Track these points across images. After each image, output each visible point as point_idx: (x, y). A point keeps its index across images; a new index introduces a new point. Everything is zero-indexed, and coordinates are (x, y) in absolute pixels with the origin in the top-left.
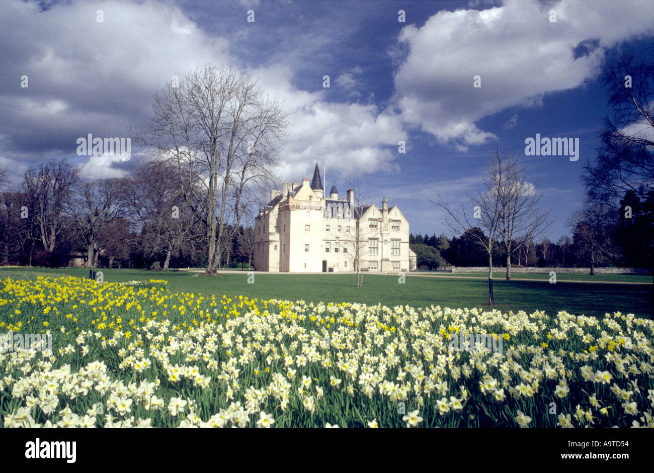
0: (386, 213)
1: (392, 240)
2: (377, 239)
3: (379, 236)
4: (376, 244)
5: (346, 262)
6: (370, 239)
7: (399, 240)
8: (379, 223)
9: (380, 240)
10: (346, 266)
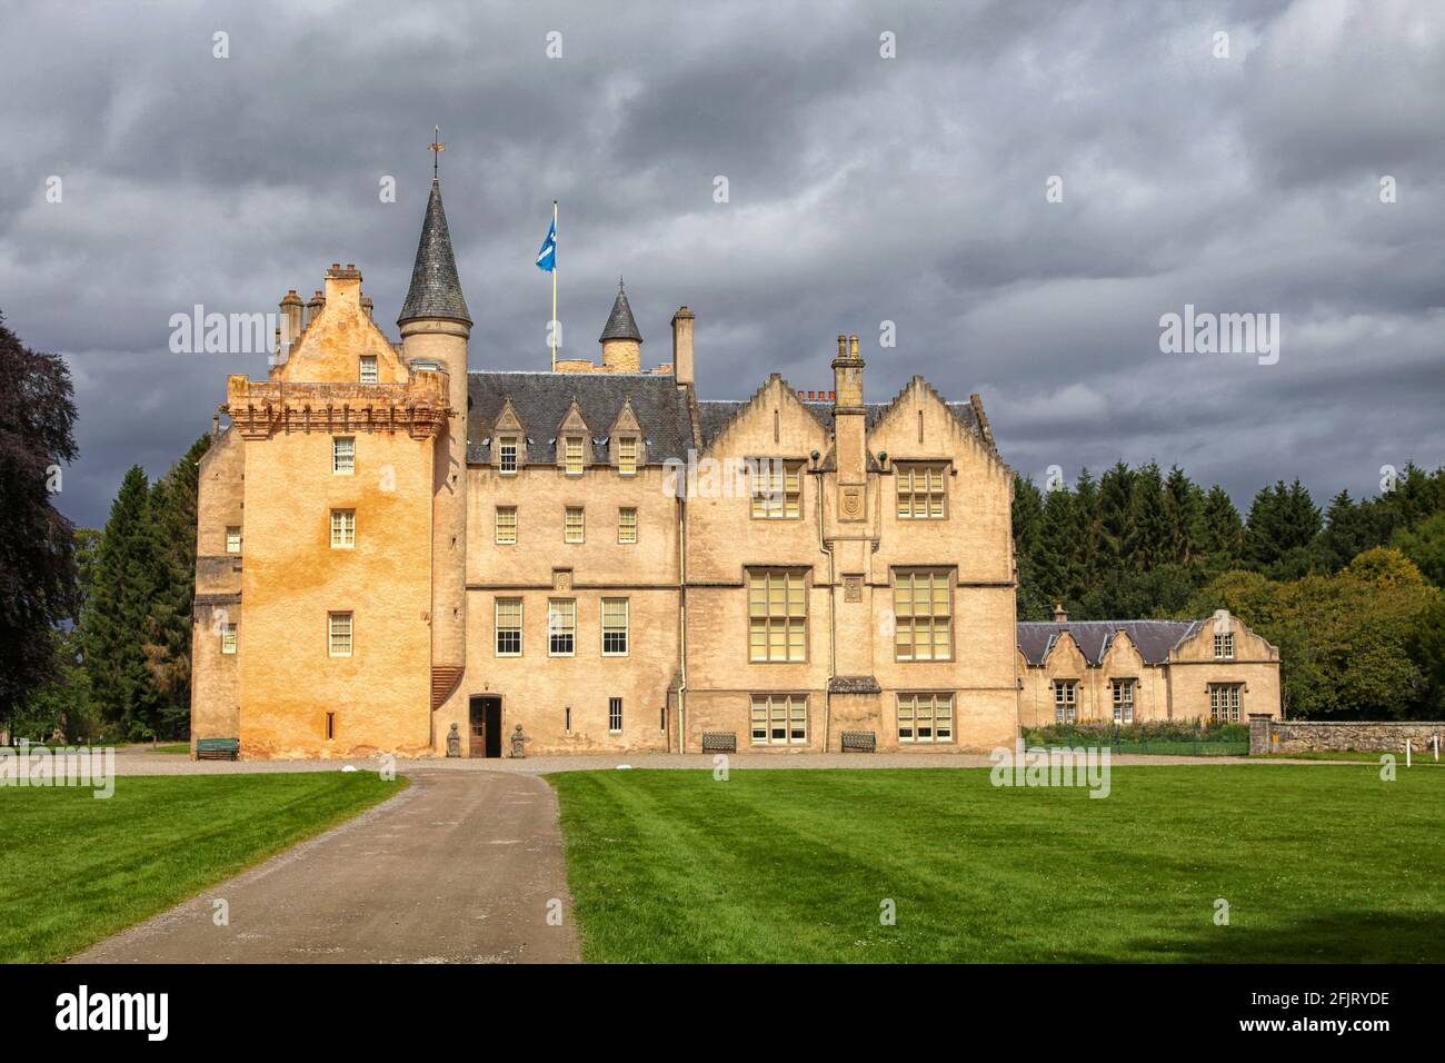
0: (851, 428)
1: (903, 571)
2: (799, 571)
3: (811, 554)
4: (797, 597)
5: (615, 704)
6: (756, 570)
7: (944, 570)
8: (809, 479)
9: (821, 576)
10: (616, 723)
